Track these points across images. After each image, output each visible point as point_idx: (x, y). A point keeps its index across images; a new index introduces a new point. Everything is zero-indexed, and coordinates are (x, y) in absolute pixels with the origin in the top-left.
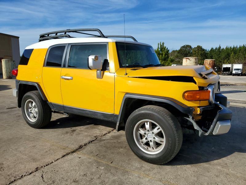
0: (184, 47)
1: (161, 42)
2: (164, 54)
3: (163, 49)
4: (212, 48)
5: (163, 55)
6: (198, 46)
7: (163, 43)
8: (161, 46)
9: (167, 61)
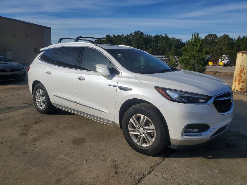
0: (208, 36)
1: (195, 33)
2: (198, 45)
3: (198, 41)
4: (239, 37)
5: (198, 47)
6: (224, 35)
7: (198, 34)
8: (195, 36)
9: (202, 52)
